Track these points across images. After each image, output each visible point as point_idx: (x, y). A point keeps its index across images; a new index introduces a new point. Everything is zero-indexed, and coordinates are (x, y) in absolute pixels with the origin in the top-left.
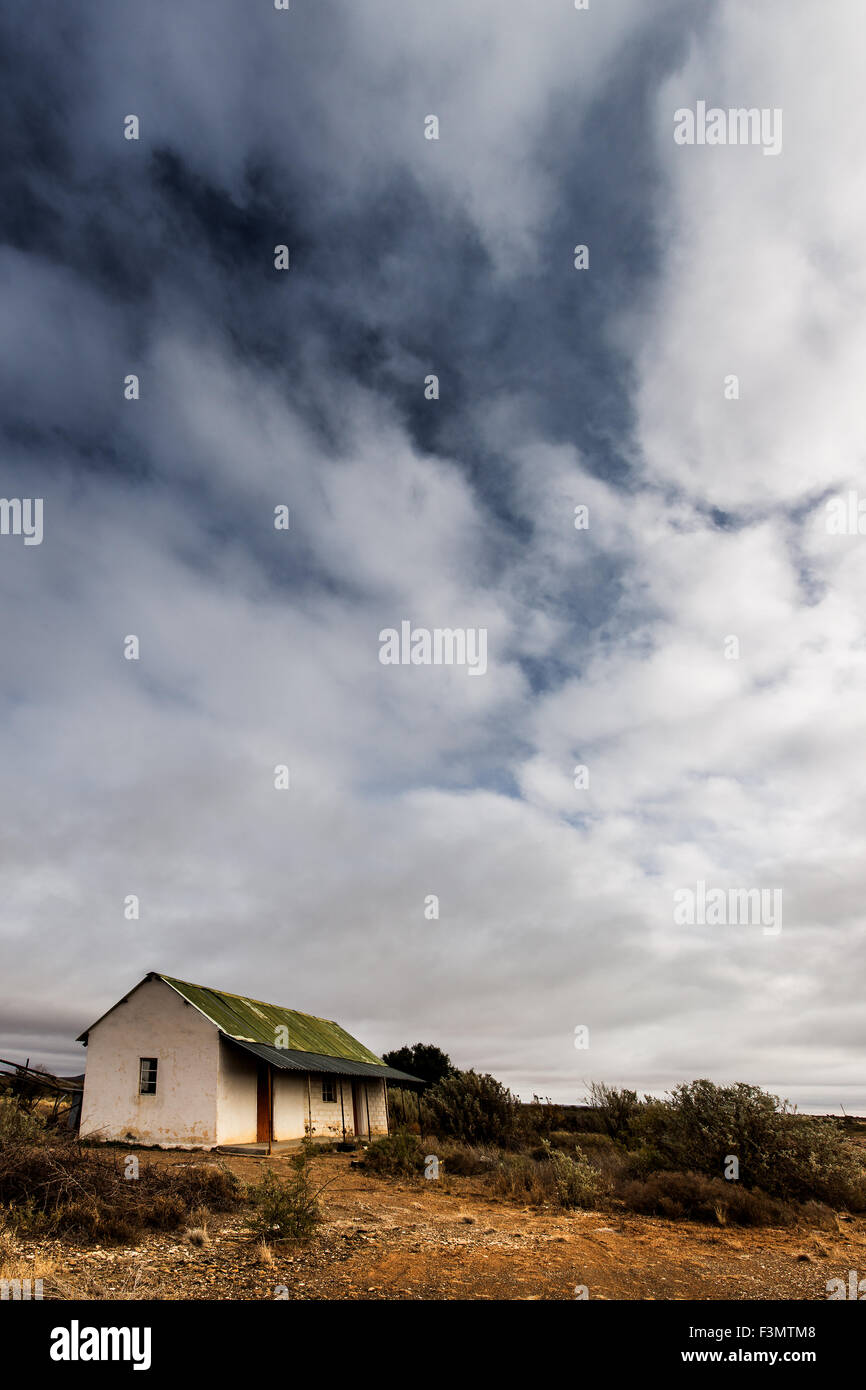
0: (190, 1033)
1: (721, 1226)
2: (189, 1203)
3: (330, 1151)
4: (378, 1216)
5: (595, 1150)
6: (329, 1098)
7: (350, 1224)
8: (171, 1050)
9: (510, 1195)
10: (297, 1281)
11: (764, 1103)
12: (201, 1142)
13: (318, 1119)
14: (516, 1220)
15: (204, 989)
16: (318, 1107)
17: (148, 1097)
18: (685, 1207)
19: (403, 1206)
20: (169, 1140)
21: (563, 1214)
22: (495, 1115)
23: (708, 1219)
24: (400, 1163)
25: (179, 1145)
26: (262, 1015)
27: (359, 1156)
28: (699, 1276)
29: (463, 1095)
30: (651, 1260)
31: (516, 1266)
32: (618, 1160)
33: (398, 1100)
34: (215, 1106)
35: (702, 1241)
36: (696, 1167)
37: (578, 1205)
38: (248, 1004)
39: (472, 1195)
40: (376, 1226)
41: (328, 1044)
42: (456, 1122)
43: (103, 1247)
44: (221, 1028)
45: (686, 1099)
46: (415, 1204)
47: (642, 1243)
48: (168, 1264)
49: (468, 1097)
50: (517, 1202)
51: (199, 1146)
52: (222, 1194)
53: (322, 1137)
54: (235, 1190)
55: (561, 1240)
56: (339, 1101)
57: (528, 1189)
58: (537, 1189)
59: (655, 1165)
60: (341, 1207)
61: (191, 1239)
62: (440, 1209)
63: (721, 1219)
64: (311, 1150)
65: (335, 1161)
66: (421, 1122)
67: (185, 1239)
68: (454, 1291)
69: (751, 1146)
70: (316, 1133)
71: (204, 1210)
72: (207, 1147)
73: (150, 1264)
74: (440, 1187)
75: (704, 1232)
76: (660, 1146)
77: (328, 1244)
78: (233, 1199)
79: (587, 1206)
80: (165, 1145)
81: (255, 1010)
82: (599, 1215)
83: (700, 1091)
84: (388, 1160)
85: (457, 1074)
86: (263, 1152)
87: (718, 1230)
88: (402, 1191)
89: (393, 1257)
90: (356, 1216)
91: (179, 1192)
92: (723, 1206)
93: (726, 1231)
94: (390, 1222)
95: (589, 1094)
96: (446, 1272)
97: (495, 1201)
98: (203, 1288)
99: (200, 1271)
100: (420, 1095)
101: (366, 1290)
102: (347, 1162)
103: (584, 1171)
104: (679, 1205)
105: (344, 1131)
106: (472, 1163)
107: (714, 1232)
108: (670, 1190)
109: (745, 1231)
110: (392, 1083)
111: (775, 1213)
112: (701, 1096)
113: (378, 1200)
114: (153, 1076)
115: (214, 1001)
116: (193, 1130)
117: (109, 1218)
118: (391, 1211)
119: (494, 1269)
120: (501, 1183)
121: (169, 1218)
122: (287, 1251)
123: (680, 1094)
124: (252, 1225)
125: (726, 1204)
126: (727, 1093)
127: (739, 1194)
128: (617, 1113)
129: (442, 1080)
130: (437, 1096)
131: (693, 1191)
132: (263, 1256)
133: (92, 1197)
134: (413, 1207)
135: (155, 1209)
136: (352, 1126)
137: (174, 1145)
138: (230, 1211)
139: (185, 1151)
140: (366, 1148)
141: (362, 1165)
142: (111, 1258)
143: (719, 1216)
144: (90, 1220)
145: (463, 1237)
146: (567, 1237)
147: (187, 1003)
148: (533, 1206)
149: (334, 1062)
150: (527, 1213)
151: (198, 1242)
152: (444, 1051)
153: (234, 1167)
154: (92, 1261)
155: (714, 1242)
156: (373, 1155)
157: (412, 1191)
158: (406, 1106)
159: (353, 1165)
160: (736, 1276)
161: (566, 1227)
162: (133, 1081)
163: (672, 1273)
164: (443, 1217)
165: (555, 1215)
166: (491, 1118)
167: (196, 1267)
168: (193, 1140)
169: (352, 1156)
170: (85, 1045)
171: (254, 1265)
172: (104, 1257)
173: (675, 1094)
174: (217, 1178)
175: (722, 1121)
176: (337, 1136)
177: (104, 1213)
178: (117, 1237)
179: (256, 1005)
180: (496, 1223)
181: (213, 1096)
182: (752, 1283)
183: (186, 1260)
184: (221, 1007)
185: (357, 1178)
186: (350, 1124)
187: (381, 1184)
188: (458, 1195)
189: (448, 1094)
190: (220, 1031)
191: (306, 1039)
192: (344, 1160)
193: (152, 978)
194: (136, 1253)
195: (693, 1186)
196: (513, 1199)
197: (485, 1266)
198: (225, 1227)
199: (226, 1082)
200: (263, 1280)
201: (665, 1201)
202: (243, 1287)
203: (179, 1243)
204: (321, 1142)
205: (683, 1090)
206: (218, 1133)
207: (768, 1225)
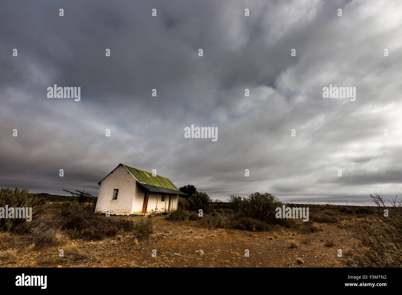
0: (128, 181)
1: (253, 231)
2: (119, 229)
3: (161, 215)
4: (168, 231)
5: (228, 213)
6: (163, 200)
7: (160, 233)
8: (123, 187)
9: (204, 225)
10: (142, 248)
11: (271, 198)
12: (127, 213)
13: (159, 206)
14: (203, 232)
15: (134, 169)
16: (160, 203)
17: (115, 200)
18: (246, 227)
19: (176, 229)
20: (118, 213)
21: (216, 230)
22: (205, 204)
23: (251, 230)
24: (178, 218)
25: (121, 214)
26: (149, 176)
27: (168, 216)
28: (244, 244)
29: (198, 198)
30: (234, 240)
31: (200, 243)
32: (233, 216)
33: (181, 201)
34: (132, 203)
35: (248, 235)
36: (251, 216)
37: (220, 227)
38: (145, 173)
39: (194, 226)
40: (167, 234)
41: (165, 185)
42: (194, 207)
43: (94, 241)
44: (137, 180)
45: (252, 198)
46: (179, 228)
47: (233, 236)
48: (110, 245)
49: (199, 199)
50: (205, 227)
51: (126, 214)
52: (129, 226)
53: (159, 211)
54: (132, 225)
55: (213, 236)
56: (165, 201)
57: (208, 224)
58: (211, 223)
59: (242, 216)
60: (159, 229)
61: (118, 238)
62: (185, 229)
63: (254, 230)
64: (155, 215)
65: (161, 217)
66: (186, 207)
67: (116, 238)
68: (182, 249)
69: (266, 210)
70: (158, 210)
71: (122, 230)
72: (128, 215)
73: (105, 245)
74: (186, 224)
75: (249, 233)
76: (244, 211)
77: (153, 239)
78: (131, 228)
79: (222, 228)
80: (117, 214)
81: (147, 175)
82: (224, 230)
83: (256, 196)
84: (175, 217)
85: (197, 193)
86: (143, 215)
87: (252, 232)
88: (176, 225)
89: (169, 241)
90: (163, 231)
91: (117, 226)
92: (255, 226)
93: (255, 233)
94: (171, 233)
95: (229, 198)
96: (181, 245)
97: (199, 227)
98: (117, 250)
99: (118, 246)
100: (187, 199)
101: (160, 250)
102: (164, 218)
103: (223, 218)
104: (244, 226)
105: (165, 210)
106: (196, 217)
107: (251, 233)
108: (243, 222)
109: (259, 232)
110: (180, 196)
111: (267, 228)
112: (256, 197)
113: (170, 227)
114: (117, 194)
115: (137, 172)
116: (125, 210)
117: (96, 233)
118: (172, 230)
119: (194, 244)
120: (202, 222)
121: (113, 233)
122: (142, 241)
123: (251, 196)
124: (135, 234)
125: (256, 225)
126: (263, 196)
127: (260, 223)
128: (235, 203)
129: (193, 195)
130: (191, 199)
131: (248, 222)
132: (135, 242)
133: (93, 227)
134: (178, 229)
135: (109, 230)
136: (168, 208)
137: (119, 214)
138: (130, 231)
139: (122, 216)
140: (170, 214)
141: (168, 218)
142: (95, 244)
143: (254, 229)
144: (91, 233)
145: (188, 236)
146: (215, 235)
147: (129, 173)
148: (209, 228)
149: (166, 190)
150: (207, 230)
151: (119, 239)
152: (195, 187)
153: (134, 220)
154: (89, 244)
155: (251, 235)
156: (171, 216)
157: (179, 225)
158: (183, 203)
159: (166, 218)
160: (253, 244)
161: (215, 233)
162: (111, 196)
163: (238, 243)
164: (185, 231)
165: (213, 230)
166: (204, 205)
167: (117, 245)
168: (125, 212)
169: (166, 216)
170: (100, 185)
171: (132, 245)
172: (93, 243)
173: (250, 196)
174: (128, 222)
175: (260, 204)
176: (163, 211)
177: (95, 232)
178: (98, 238)
179: (148, 173)
180: (198, 232)
181: (132, 200)
182: (257, 245)
183: (115, 244)
184: (138, 174)
185: (166, 222)
186: (167, 208)
187: (171, 223)
188: (190, 226)
189: (194, 198)
190: (137, 181)
191: (159, 183)
192: (164, 217)
193: (121, 165)
194: (102, 242)
195: (249, 221)
196: (204, 226)
197: (192, 243)
198: (128, 235)
199: (136, 196)
200: (134, 248)
201: (241, 225)
202: (128, 250)
203: (114, 239)
204: (159, 213)
205: (252, 195)
206: (132, 210)
207: (265, 231)
